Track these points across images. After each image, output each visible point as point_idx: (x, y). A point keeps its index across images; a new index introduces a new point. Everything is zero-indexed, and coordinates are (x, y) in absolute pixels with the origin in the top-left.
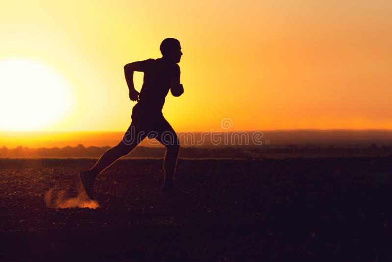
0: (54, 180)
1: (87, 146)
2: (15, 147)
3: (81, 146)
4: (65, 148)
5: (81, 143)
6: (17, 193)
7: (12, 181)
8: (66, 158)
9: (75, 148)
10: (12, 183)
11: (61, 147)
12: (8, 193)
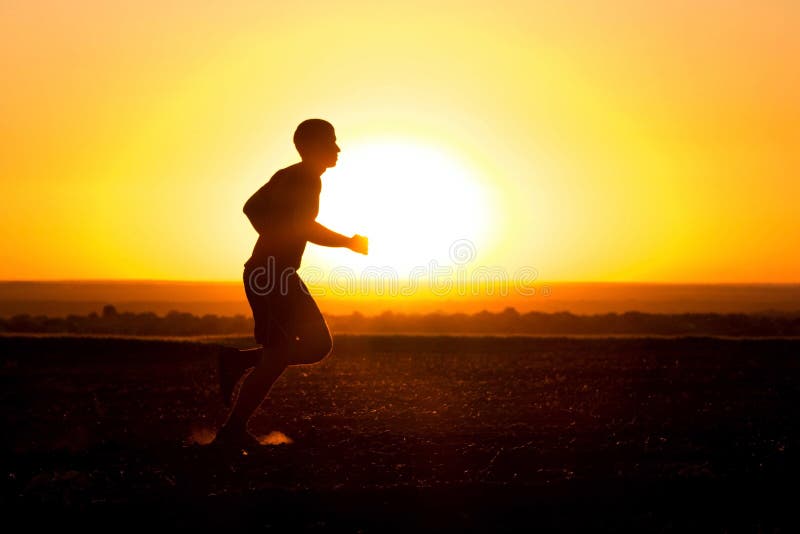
0: (461, 382)
1: (522, 310)
2: (377, 312)
3: (510, 311)
4: (478, 315)
5: (510, 305)
6: (387, 407)
7: (375, 383)
8: (482, 335)
9: (500, 316)
10: (377, 388)
11: (471, 312)
12: (371, 408)
